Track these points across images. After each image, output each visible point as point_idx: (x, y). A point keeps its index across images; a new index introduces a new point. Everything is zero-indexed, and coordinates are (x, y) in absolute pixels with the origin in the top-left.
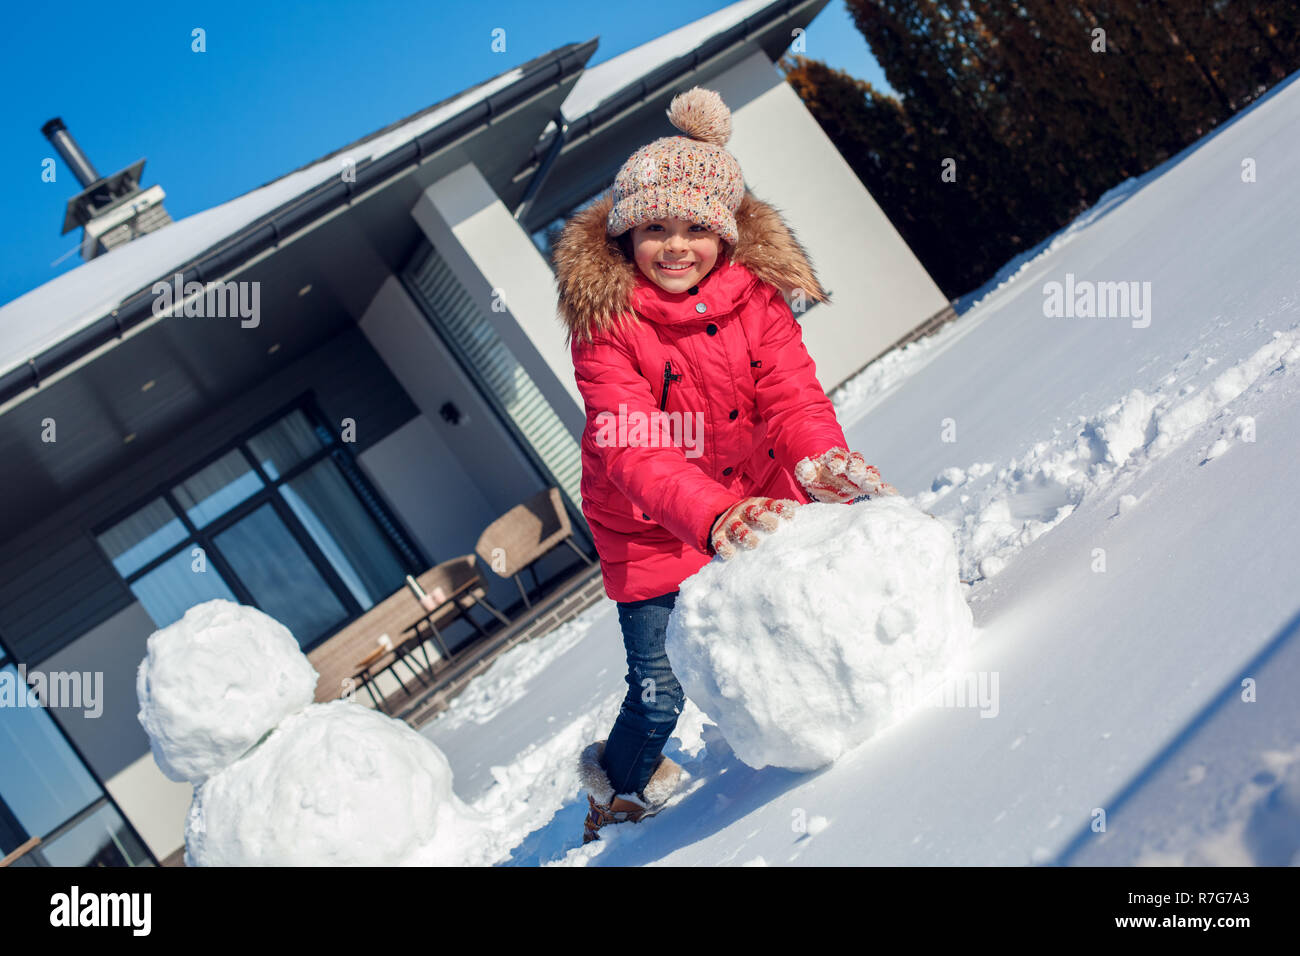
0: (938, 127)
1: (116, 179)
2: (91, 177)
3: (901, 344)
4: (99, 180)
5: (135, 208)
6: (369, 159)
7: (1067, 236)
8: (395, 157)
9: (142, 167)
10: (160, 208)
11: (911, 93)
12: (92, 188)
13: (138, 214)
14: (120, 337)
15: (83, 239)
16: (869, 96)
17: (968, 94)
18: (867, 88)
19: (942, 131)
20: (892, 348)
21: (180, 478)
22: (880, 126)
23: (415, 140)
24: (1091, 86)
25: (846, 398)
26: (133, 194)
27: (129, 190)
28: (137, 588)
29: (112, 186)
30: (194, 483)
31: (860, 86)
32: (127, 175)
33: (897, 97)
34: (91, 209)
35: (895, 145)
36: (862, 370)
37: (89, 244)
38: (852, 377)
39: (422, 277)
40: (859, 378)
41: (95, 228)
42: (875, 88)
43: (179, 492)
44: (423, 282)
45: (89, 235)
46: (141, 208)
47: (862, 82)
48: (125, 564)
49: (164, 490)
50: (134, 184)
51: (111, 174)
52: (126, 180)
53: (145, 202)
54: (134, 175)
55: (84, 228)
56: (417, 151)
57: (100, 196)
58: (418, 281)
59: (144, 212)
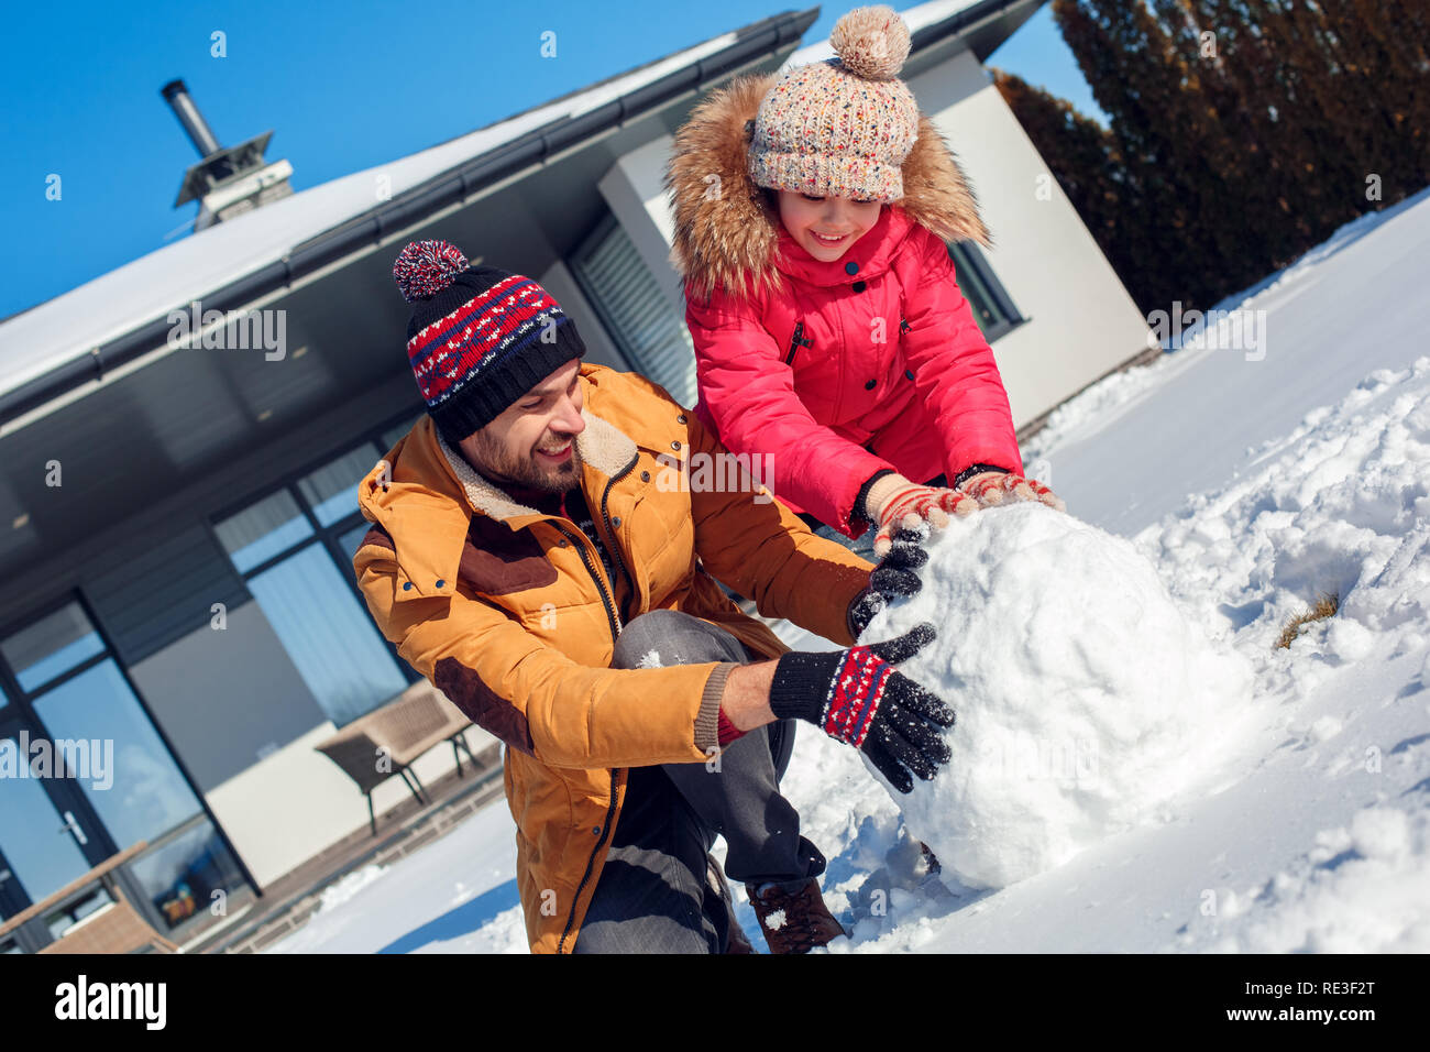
0: (1147, 155)
1: (237, 151)
2: (211, 146)
3: (1124, 367)
4: (220, 150)
5: (260, 181)
6: (568, 116)
7: (1299, 269)
8: (596, 116)
9: (268, 140)
10: (286, 184)
11: (1120, 114)
12: (210, 159)
13: (263, 189)
14: (288, 286)
15: (199, 213)
16: (1070, 117)
17: (1185, 117)
18: (1068, 108)
19: (1151, 158)
20: (1113, 371)
21: (308, 470)
22: (1081, 149)
23: (620, 100)
24: (1328, 114)
25: (1063, 421)
26: (256, 167)
27: (252, 163)
28: (254, 585)
29: (234, 158)
30: (321, 477)
31: (1060, 106)
32: (251, 147)
33: (1103, 121)
34: (211, 180)
35: (1096, 171)
36: (1081, 392)
37: (205, 217)
38: (1067, 401)
39: (593, 264)
40: (1075, 403)
41: (214, 201)
42: (1078, 107)
43: (303, 485)
44: (593, 270)
45: (207, 210)
46: (267, 183)
47: (1063, 101)
48: (243, 560)
49: (289, 482)
50: (258, 157)
51: (234, 144)
52: (250, 154)
53: (271, 177)
54: (259, 146)
55: (200, 202)
56: (621, 112)
57: (220, 168)
58: (587, 269)
59: (269, 188)
